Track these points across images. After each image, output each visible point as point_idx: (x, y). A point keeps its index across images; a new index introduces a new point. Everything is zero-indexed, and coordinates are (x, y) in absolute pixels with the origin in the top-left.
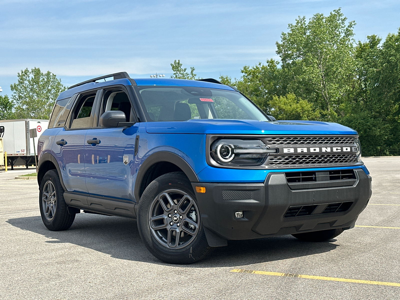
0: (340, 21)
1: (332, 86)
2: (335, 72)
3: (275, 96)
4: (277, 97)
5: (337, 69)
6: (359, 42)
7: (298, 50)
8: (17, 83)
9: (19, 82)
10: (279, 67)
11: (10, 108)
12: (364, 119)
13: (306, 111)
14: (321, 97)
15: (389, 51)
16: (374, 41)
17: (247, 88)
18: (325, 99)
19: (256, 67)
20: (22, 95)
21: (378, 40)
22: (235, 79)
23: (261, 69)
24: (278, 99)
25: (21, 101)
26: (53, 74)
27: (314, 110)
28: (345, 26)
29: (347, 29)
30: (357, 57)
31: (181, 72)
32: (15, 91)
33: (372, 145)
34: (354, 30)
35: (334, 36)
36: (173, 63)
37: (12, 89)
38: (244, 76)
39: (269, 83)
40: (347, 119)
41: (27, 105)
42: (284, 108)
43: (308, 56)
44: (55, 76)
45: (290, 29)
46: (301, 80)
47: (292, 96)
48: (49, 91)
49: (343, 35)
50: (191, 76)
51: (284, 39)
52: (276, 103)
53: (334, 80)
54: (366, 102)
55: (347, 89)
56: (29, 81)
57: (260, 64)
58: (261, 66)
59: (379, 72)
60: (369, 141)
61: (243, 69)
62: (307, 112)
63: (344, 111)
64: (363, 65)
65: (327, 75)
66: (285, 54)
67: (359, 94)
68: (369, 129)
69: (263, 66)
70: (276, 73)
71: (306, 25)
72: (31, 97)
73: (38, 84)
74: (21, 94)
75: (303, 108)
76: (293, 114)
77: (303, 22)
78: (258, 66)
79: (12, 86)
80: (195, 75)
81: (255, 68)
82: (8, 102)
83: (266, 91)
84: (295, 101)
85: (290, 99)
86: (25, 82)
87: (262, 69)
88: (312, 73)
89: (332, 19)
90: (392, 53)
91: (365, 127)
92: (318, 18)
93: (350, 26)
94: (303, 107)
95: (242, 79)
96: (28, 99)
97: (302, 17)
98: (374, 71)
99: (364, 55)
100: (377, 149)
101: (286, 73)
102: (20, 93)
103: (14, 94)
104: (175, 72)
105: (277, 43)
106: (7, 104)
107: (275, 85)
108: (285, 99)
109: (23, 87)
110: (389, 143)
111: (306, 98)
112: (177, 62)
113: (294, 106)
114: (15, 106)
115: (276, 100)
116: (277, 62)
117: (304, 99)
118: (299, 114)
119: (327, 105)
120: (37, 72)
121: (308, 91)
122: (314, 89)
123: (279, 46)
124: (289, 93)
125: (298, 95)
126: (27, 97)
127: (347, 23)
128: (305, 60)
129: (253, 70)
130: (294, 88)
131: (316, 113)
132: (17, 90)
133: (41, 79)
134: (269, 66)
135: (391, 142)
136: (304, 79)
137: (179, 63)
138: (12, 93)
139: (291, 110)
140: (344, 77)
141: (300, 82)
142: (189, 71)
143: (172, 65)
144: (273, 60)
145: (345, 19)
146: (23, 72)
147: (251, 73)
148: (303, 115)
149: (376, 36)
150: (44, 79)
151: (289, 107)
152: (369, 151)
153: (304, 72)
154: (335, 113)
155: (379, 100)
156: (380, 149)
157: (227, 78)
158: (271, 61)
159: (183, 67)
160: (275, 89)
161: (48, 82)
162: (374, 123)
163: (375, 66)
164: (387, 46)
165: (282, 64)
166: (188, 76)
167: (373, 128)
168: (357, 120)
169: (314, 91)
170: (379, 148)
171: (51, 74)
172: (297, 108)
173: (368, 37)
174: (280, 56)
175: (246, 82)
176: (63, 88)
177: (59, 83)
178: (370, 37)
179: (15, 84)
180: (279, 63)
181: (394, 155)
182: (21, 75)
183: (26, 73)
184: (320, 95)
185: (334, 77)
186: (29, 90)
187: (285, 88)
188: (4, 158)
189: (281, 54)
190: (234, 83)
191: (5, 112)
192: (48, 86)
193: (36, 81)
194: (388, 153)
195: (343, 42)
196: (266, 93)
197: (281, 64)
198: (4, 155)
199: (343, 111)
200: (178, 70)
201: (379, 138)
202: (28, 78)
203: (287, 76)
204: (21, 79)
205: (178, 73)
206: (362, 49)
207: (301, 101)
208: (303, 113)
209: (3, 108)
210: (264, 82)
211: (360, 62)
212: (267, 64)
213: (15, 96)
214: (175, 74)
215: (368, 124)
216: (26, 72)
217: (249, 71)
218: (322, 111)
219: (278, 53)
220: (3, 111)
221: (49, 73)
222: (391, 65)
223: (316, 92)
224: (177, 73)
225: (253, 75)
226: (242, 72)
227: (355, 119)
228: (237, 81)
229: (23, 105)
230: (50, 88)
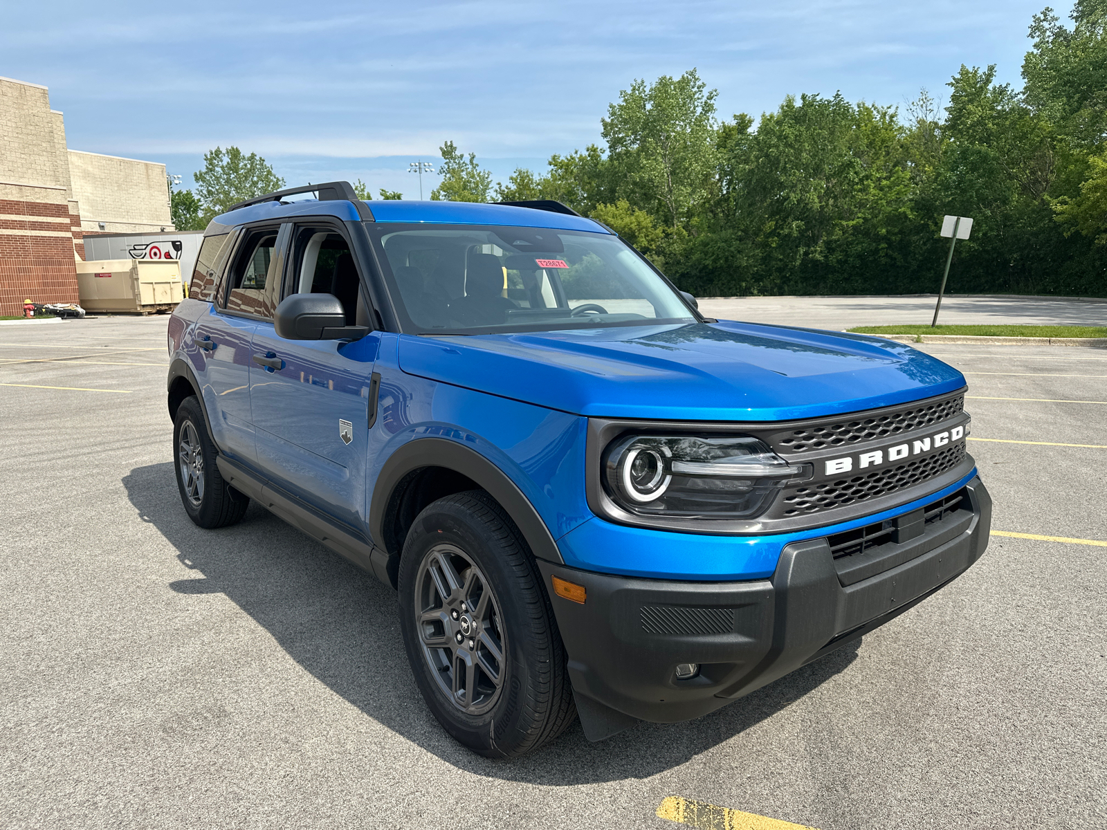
0: (696, 89)
1: (683, 191)
2: (687, 169)
3: (600, 204)
4: (602, 205)
5: (691, 164)
6: (723, 123)
7: (635, 133)
8: (204, 170)
9: (207, 168)
10: (605, 157)
11: (195, 211)
12: (726, 241)
13: (644, 228)
14: (664, 206)
15: (768, 138)
16: (743, 123)
17: (556, 190)
18: (669, 210)
19: (571, 157)
20: (213, 190)
21: (749, 121)
22: (540, 174)
23: (577, 160)
24: (604, 209)
25: (211, 199)
26: (261, 158)
27: (655, 227)
28: (703, 96)
29: (706, 103)
30: (719, 146)
31: (456, 160)
32: (201, 183)
33: (735, 280)
34: (716, 103)
35: (685, 113)
36: (443, 147)
37: (197, 180)
38: (553, 170)
39: (590, 183)
40: (702, 241)
41: (220, 206)
42: (612, 223)
43: (649, 142)
44: (264, 161)
45: (623, 99)
46: (638, 180)
47: (623, 204)
48: (255, 184)
49: (699, 110)
50: (470, 167)
51: (613, 114)
52: (601, 215)
53: (686, 181)
54: (728, 216)
55: (704, 195)
56: (222, 167)
57: (576, 153)
58: (578, 156)
59: (751, 171)
60: (730, 275)
61: (550, 160)
62: (644, 230)
63: (698, 229)
64: (729, 159)
65: (673, 173)
66: (614, 138)
67: (718, 203)
68: (732, 256)
69: (581, 156)
70: (599, 166)
71: (646, 93)
72: (227, 194)
73: (237, 172)
74: (210, 188)
75: (639, 224)
76: (625, 232)
77: (641, 88)
78: (574, 155)
79: (196, 175)
80: (477, 165)
81: (569, 158)
82: (194, 201)
83: (585, 195)
84: (628, 213)
85: (621, 209)
86: (217, 169)
87: (580, 160)
88: (654, 170)
89: (684, 84)
90: (772, 142)
91: (726, 254)
92: (664, 83)
93: (710, 98)
94: (639, 222)
95: (550, 176)
96: (222, 196)
97: (639, 81)
98: (745, 169)
99: (730, 143)
100: (741, 286)
101: (616, 168)
102: (209, 186)
103: (200, 188)
104: (448, 160)
105: (603, 121)
106: (190, 204)
107: (598, 186)
108: (614, 208)
109: (214, 178)
110: (758, 278)
111: (644, 208)
112: (449, 144)
113: (627, 220)
114: (202, 208)
115: (602, 210)
116: (601, 150)
117: (640, 209)
118: (634, 232)
119: (673, 218)
120: (235, 154)
121: (647, 197)
122: (656, 194)
123: (605, 125)
124: (620, 199)
125: (633, 203)
126: (220, 193)
127: (706, 92)
128: (643, 149)
129: (566, 161)
130: (627, 192)
131: (657, 231)
132: (204, 181)
133: (241, 165)
134: (589, 156)
135: (762, 275)
136: (641, 178)
137: (451, 146)
138: (197, 185)
139: (623, 226)
140: (700, 176)
141: (635, 183)
142: (467, 158)
143: (441, 149)
144: (595, 146)
145: (704, 85)
146: (212, 154)
147: (562, 165)
148: (639, 234)
149: (747, 115)
150: (246, 165)
151: (620, 221)
152: (730, 289)
153: (642, 168)
154: (685, 232)
155: (750, 213)
156: (746, 286)
157: (527, 172)
158: (593, 147)
159: (458, 153)
160: (599, 192)
161: (252, 170)
162: (739, 247)
163: (746, 162)
164: (764, 129)
165: (610, 154)
166: (467, 167)
167: (738, 256)
168: (716, 242)
169: (656, 197)
170: (744, 284)
171: (257, 158)
172: (631, 223)
173: (735, 116)
174: (608, 141)
175: (555, 180)
176: (275, 180)
177: (269, 173)
178: (738, 116)
179: (200, 171)
180: (604, 151)
181: (764, 295)
182: (209, 157)
183: (217, 155)
184: (663, 203)
185: (684, 176)
186: (223, 182)
187: (613, 191)
188: (184, 291)
189: (608, 139)
190: (538, 182)
191: (188, 216)
192: (253, 176)
193: (233, 167)
194: (756, 292)
195: (699, 122)
196: (585, 198)
197: (608, 153)
198: (184, 286)
199: (695, 229)
200: (452, 158)
201: (745, 270)
202: (220, 163)
203: (617, 173)
204: (211, 164)
205: (452, 161)
206: (727, 134)
207: (638, 213)
208: (639, 230)
209: (184, 209)
210: (581, 181)
211: (723, 155)
212: (587, 153)
213: (201, 191)
214: (446, 163)
215: (732, 249)
216: (218, 152)
217: (561, 163)
218: (666, 228)
219: (605, 135)
220: (184, 214)
221: (253, 156)
222: (770, 161)
223: (659, 199)
224: (450, 162)
225: (565, 169)
226: (550, 164)
227: (712, 240)
228: (543, 178)
229: (215, 205)
230: (255, 179)
